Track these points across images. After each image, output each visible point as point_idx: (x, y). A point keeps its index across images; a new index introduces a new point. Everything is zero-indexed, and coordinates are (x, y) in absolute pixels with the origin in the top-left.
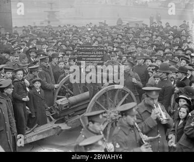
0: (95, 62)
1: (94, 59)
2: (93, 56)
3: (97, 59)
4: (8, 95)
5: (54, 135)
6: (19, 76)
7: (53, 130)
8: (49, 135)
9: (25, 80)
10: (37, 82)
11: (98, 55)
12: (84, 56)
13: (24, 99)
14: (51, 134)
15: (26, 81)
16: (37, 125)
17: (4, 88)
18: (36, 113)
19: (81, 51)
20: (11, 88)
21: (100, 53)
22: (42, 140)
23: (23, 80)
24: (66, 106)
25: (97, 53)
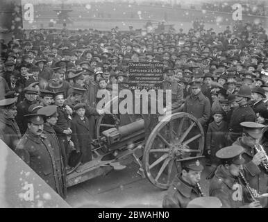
0: (152, 82)
1: (151, 78)
2: (149, 75)
3: (155, 78)
4: (51, 125)
5: (102, 175)
6: (59, 101)
7: (101, 169)
8: (96, 176)
9: (67, 106)
10: (81, 109)
11: (157, 73)
12: (138, 74)
13: (65, 131)
14: (98, 174)
15: (68, 108)
16: (80, 163)
17: (48, 117)
18: (81, 147)
19: (134, 68)
20: (55, 117)
21: (158, 71)
22: (86, 181)
23: (64, 106)
24: (116, 139)
25: (155, 71)
